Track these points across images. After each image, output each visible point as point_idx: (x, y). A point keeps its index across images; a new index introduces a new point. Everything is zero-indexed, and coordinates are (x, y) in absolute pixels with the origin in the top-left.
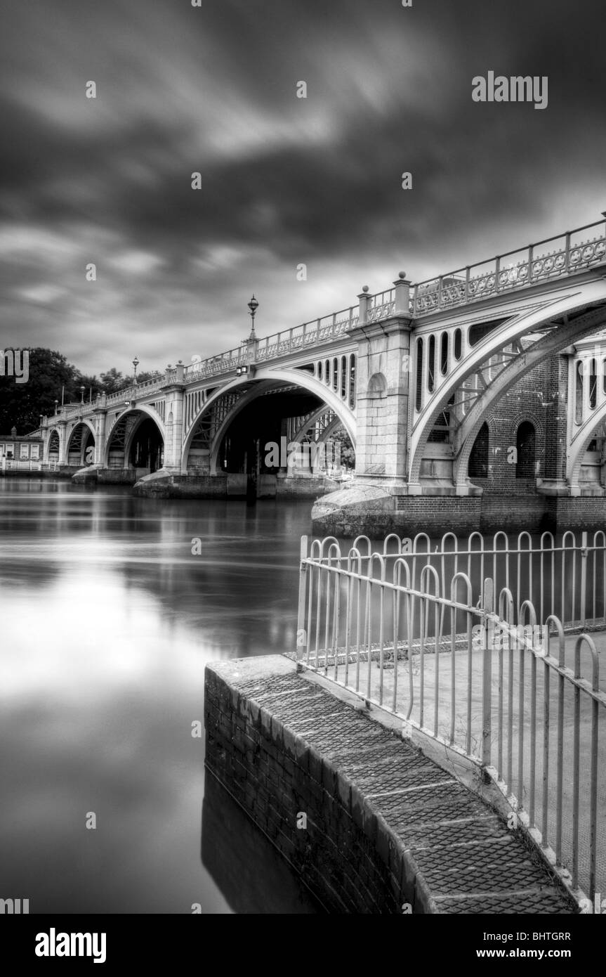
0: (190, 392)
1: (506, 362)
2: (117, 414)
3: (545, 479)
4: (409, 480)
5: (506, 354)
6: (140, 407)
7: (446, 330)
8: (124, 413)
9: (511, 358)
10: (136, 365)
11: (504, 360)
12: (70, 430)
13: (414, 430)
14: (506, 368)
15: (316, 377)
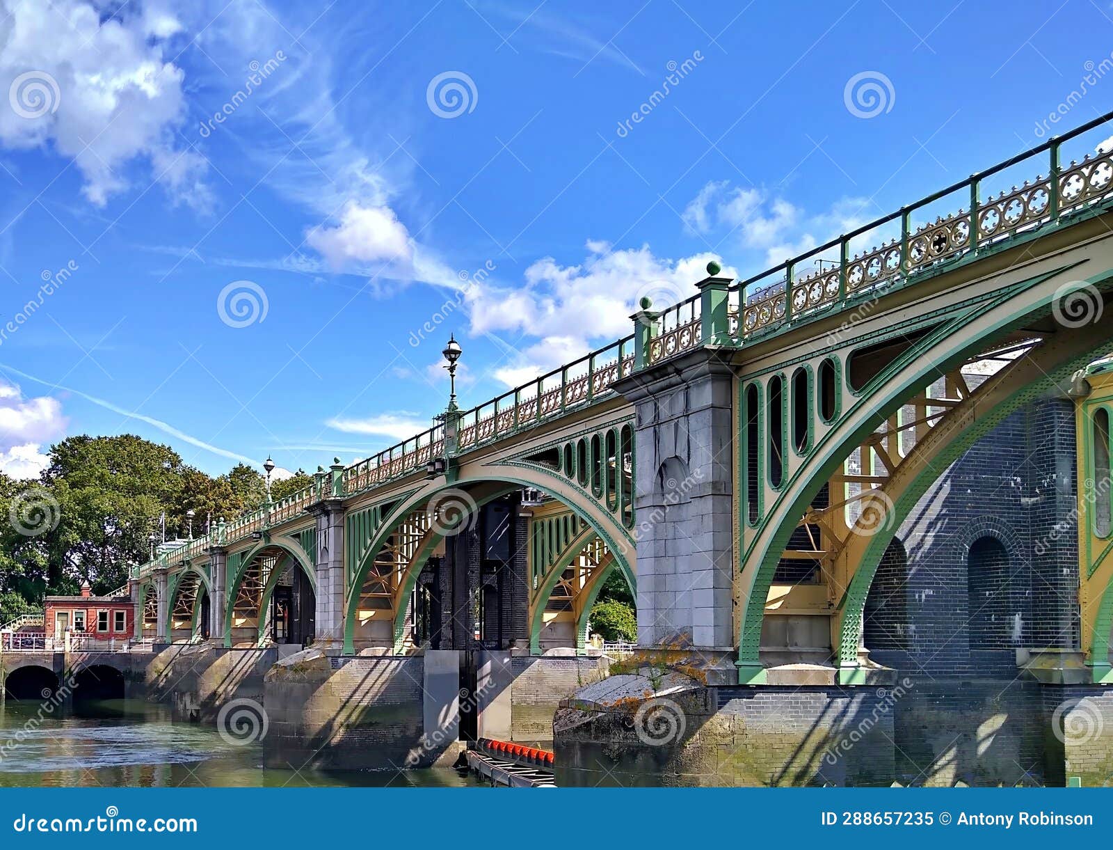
0: (355, 511)
1: (932, 418)
2: (243, 554)
3: (1034, 650)
4: (740, 657)
5: (934, 402)
6: (276, 541)
7: (805, 365)
8: (253, 552)
9: (943, 409)
10: (269, 471)
11: (929, 414)
12: (173, 583)
13: (745, 560)
14: (933, 430)
15: (562, 473)
